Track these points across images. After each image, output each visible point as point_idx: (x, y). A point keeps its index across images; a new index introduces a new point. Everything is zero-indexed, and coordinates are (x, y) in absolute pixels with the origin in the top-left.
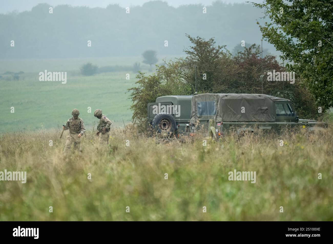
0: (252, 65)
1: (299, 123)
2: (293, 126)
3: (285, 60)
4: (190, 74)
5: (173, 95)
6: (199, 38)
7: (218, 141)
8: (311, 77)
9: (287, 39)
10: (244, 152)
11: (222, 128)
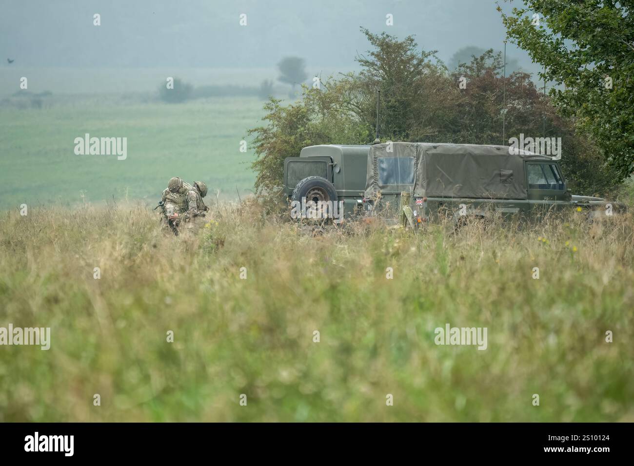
0: (485, 90)
1: (572, 202)
2: (560, 207)
3: (548, 80)
4: (367, 104)
5: (335, 144)
6: (385, 36)
7: (416, 233)
8: (598, 115)
9: (554, 41)
10: (464, 256)
11: (424, 208)
